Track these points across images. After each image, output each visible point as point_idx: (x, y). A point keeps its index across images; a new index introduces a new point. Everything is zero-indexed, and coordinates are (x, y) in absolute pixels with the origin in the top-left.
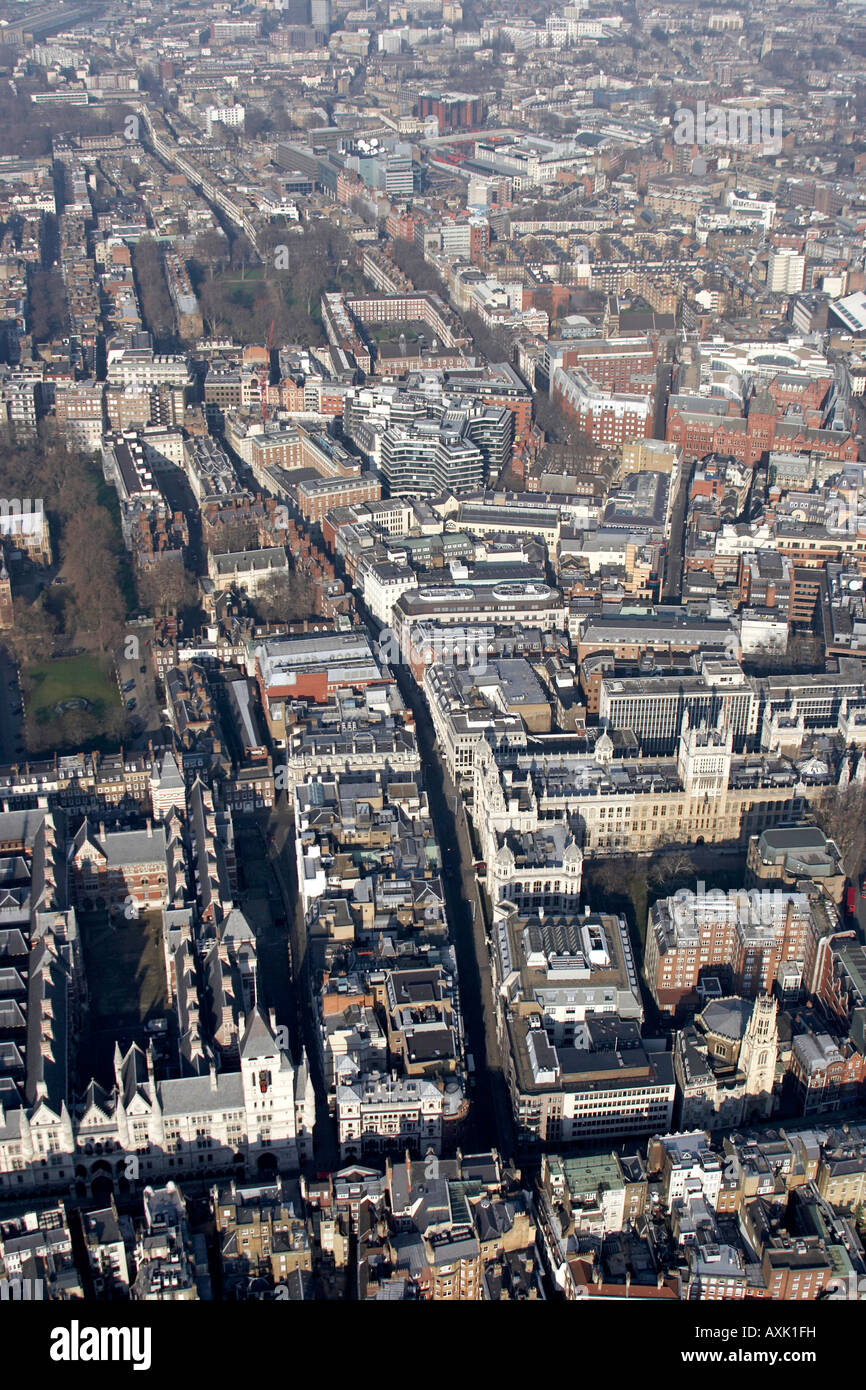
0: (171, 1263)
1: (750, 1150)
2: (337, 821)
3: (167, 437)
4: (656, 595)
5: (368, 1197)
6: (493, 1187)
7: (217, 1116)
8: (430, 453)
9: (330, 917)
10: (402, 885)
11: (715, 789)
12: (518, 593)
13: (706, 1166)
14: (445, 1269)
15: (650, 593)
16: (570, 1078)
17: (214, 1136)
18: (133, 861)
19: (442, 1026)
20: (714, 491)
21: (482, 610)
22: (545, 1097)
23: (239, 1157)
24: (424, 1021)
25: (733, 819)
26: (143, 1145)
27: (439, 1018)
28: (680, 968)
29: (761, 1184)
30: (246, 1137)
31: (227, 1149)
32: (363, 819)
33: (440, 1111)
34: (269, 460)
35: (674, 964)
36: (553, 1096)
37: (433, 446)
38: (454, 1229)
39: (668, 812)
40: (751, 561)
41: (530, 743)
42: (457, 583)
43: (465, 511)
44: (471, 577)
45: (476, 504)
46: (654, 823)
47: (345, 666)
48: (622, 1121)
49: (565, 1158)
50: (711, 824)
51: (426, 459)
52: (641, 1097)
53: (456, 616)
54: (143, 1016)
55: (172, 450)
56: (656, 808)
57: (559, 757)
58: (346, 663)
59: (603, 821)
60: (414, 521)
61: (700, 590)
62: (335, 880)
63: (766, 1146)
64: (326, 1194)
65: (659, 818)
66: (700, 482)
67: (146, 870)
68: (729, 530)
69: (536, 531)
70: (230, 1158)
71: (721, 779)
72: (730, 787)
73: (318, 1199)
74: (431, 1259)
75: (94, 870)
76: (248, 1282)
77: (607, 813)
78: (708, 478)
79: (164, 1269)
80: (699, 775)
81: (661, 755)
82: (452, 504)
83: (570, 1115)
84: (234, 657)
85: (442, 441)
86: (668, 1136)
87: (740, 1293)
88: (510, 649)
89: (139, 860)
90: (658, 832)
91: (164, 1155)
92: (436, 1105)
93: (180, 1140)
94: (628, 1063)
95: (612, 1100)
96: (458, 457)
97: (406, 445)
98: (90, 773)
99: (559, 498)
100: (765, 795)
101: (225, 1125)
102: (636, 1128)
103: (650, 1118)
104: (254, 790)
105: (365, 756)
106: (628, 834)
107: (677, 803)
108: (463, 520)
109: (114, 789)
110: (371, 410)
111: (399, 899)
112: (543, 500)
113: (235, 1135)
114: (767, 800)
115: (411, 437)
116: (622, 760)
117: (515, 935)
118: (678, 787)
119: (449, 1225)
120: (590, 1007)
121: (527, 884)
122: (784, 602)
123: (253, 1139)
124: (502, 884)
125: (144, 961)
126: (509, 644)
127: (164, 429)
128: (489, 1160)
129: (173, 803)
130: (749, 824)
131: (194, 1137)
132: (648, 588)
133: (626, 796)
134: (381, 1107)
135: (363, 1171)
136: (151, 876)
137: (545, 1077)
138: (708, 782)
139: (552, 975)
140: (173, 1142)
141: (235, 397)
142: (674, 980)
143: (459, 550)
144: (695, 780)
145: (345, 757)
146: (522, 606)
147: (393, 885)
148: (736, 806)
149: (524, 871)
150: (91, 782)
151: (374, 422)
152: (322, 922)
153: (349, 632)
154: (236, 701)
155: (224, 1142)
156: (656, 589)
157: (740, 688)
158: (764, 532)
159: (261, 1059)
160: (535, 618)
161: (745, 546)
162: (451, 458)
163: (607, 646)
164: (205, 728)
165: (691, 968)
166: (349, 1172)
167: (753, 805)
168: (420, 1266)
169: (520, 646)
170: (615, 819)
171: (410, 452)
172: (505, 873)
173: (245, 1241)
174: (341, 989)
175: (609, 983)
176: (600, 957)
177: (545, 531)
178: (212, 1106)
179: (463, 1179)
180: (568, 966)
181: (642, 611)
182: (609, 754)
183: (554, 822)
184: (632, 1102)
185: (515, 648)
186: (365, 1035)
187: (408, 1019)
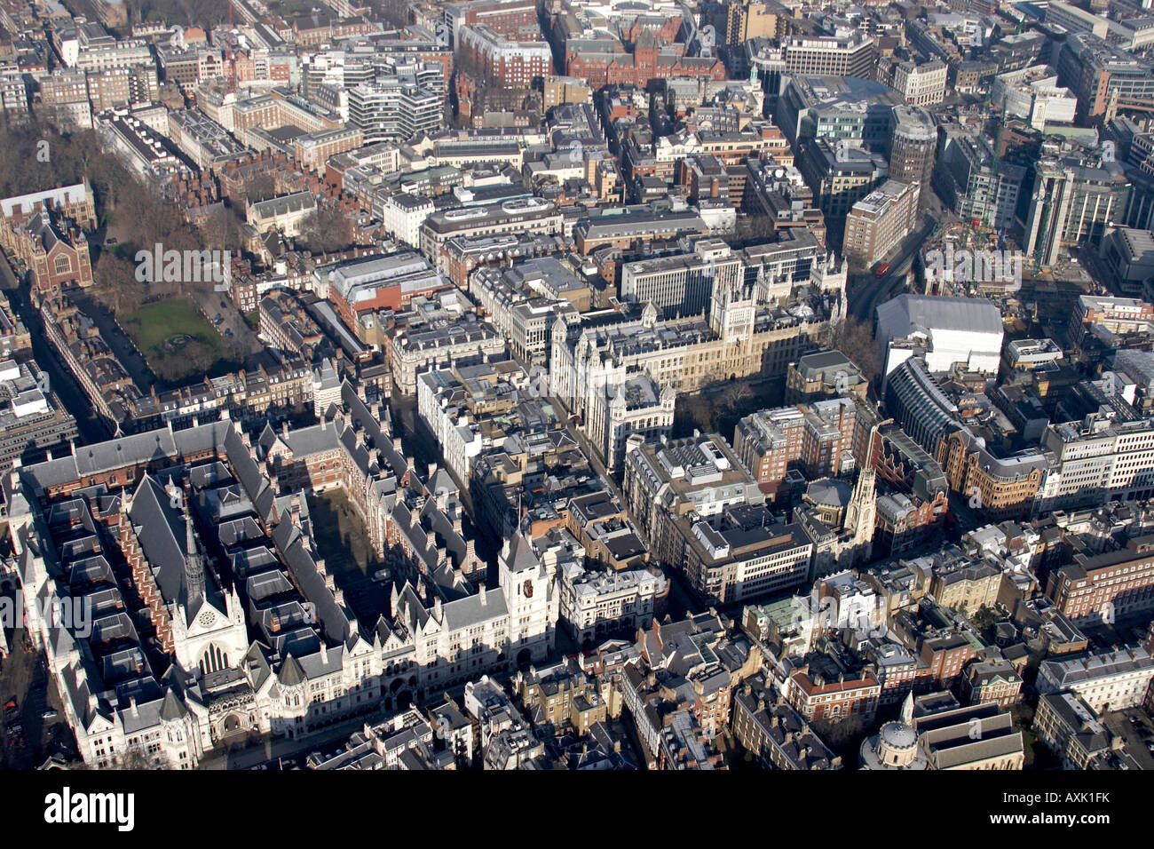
0: (516, 731)
1: (887, 577)
2: (469, 396)
3: (153, 111)
4: (621, 198)
5: (630, 660)
6: (720, 634)
7: (488, 624)
8: (394, 103)
9: (500, 468)
10: (541, 437)
11: (745, 334)
12: (522, 206)
13: (864, 592)
14: (710, 697)
15: (617, 197)
16: (738, 551)
17: (485, 642)
18: (312, 452)
19: (627, 531)
20: (629, 113)
21: (498, 223)
22: (725, 567)
23: (501, 657)
24: (613, 529)
25: (757, 357)
26: (433, 659)
27: (623, 526)
28: (774, 465)
29: (901, 600)
30: (508, 640)
31: (494, 651)
32: (489, 392)
33: (653, 591)
34: (251, 123)
35: (770, 463)
36: (730, 566)
37: (395, 98)
38: (707, 668)
39: (710, 357)
40: (691, 163)
41: (582, 320)
42: (465, 205)
43: (442, 148)
44: (475, 199)
45: (446, 142)
46: (700, 367)
47: (413, 278)
48: (776, 578)
49: (763, 606)
50: (741, 362)
51: (390, 109)
52: (789, 557)
53: (478, 231)
54: (364, 571)
55: (160, 122)
56: (701, 355)
57: (616, 326)
58: (412, 276)
59: (663, 370)
60: (402, 160)
61: (654, 190)
62: (487, 441)
63: (895, 573)
64: (598, 664)
65: (704, 363)
66: (617, 107)
67: (322, 457)
68: (664, 141)
69: (503, 158)
70: (496, 657)
71: (748, 326)
72: (755, 332)
73: (593, 669)
74: (701, 691)
75: (284, 464)
76: (557, 741)
77: (666, 364)
78: (623, 103)
79: (514, 737)
80: (733, 325)
81: (693, 315)
82: (427, 144)
83: (742, 580)
84: (303, 285)
85: (404, 91)
86: (827, 577)
87: (912, 675)
88: (531, 251)
89: (318, 450)
90: (703, 374)
91: (448, 664)
92: (650, 587)
93: (460, 649)
94: (777, 533)
95: (770, 563)
96: (421, 104)
97: (373, 98)
98: (242, 389)
99: (511, 131)
100: (779, 334)
101: (493, 632)
102: (785, 582)
103: (795, 572)
104: (377, 385)
105: (462, 345)
106: (681, 379)
107: (716, 349)
108: (442, 155)
109: (262, 400)
110: (327, 72)
111: (543, 448)
112: (498, 133)
113: (501, 638)
114: (780, 338)
115: (377, 91)
116: (664, 322)
117: (652, 459)
118: (715, 337)
119: (702, 666)
120: (726, 501)
121: (635, 423)
122: (724, 192)
123: (515, 639)
124: (618, 425)
125: (343, 530)
126: (529, 247)
127: (148, 104)
128: (710, 617)
129: (332, 400)
130: (767, 359)
131: (470, 646)
132: (615, 192)
133: (680, 348)
134: (609, 596)
135: (618, 643)
136: (328, 462)
137: (721, 553)
138: (739, 329)
139: (695, 481)
140: (455, 652)
141: (193, 73)
142: (770, 475)
143: (451, 179)
144: (730, 329)
145: (446, 348)
146: (528, 217)
147: (534, 438)
148: (758, 346)
149: (633, 412)
150: (244, 397)
151: (333, 82)
152: (495, 473)
153: (396, 253)
154: (325, 319)
155: (492, 646)
156: (621, 193)
157: (729, 259)
158: (692, 140)
159: (526, 571)
160: (539, 226)
161: (678, 152)
162: (416, 106)
163: (606, 240)
164: (319, 342)
165: (781, 464)
166: (607, 645)
167: (770, 343)
168: (692, 698)
169: (539, 248)
170: (673, 368)
171: (377, 104)
172: (620, 415)
173: (551, 709)
174: (542, 516)
175: (738, 481)
176: (723, 463)
177: (510, 158)
178: (484, 618)
179: (698, 633)
180: (705, 473)
181: (619, 211)
182: (654, 319)
183: (637, 373)
184: (782, 562)
185: (535, 250)
186: (569, 548)
187: (602, 530)
